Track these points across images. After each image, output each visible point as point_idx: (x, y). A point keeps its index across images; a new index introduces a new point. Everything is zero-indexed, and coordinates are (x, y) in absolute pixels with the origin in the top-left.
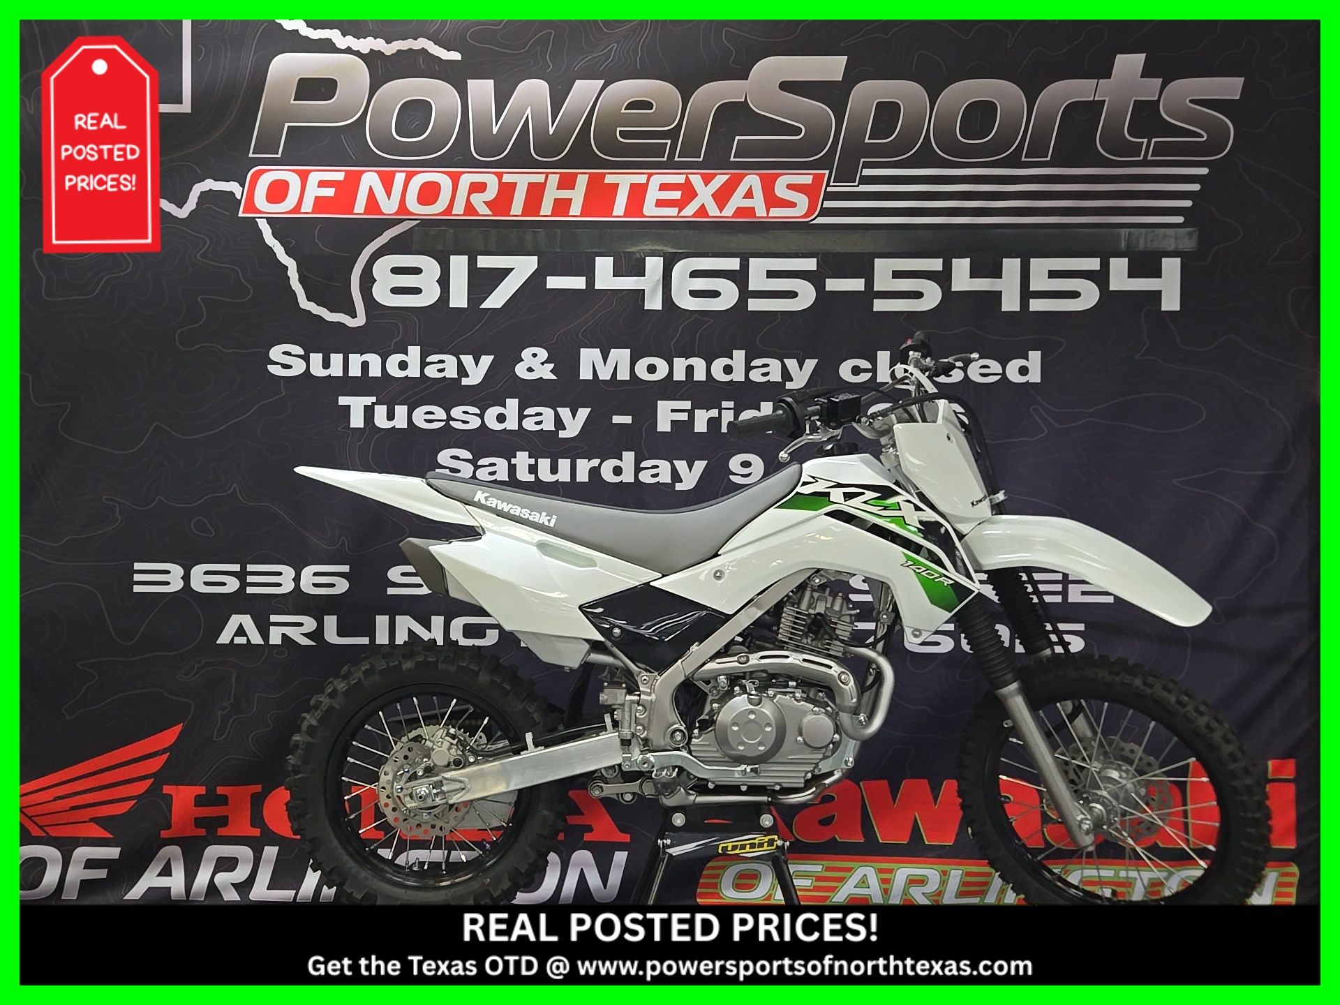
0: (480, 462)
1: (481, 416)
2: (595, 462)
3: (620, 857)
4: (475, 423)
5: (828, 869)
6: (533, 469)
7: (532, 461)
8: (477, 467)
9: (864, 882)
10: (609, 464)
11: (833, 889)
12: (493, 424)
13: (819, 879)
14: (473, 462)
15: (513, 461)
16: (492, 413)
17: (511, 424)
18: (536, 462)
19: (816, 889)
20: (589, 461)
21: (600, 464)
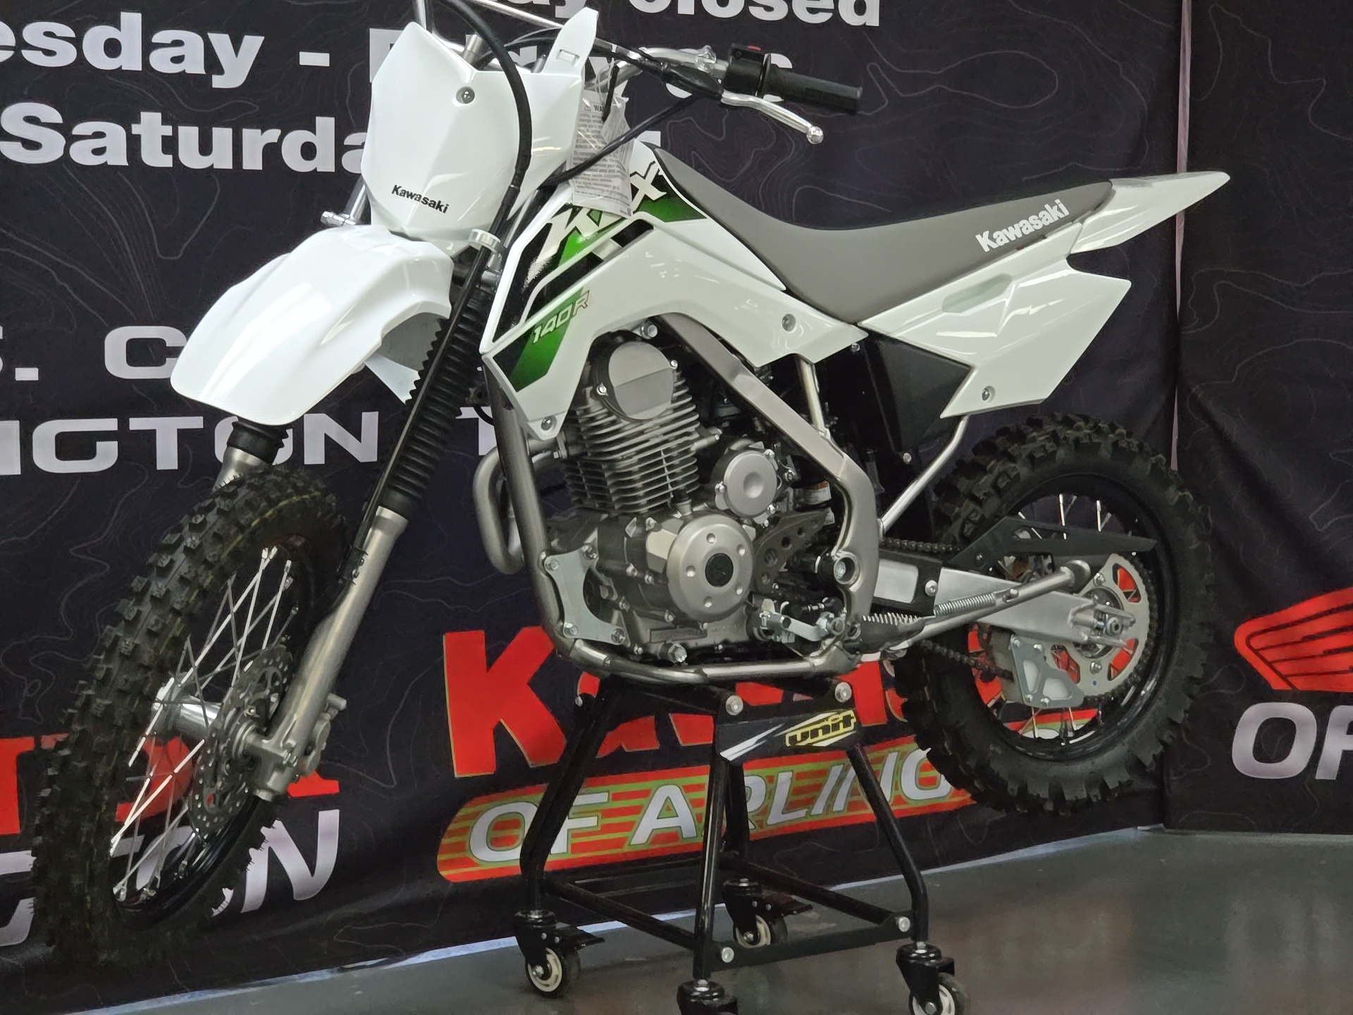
0: (79, 129)
1: (77, 42)
2: (273, 135)
3: (329, 819)
4: (65, 56)
5: (616, 797)
6: (170, 145)
7: (168, 131)
8: (71, 139)
9: (668, 809)
10: (296, 138)
11: (630, 827)
12: (99, 60)
13: (608, 813)
14: (64, 129)
15: (136, 129)
16: (97, 36)
17: (130, 60)
18: (175, 131)
19: (606, 829)
20: (263, 132)
21: (281, 138)
